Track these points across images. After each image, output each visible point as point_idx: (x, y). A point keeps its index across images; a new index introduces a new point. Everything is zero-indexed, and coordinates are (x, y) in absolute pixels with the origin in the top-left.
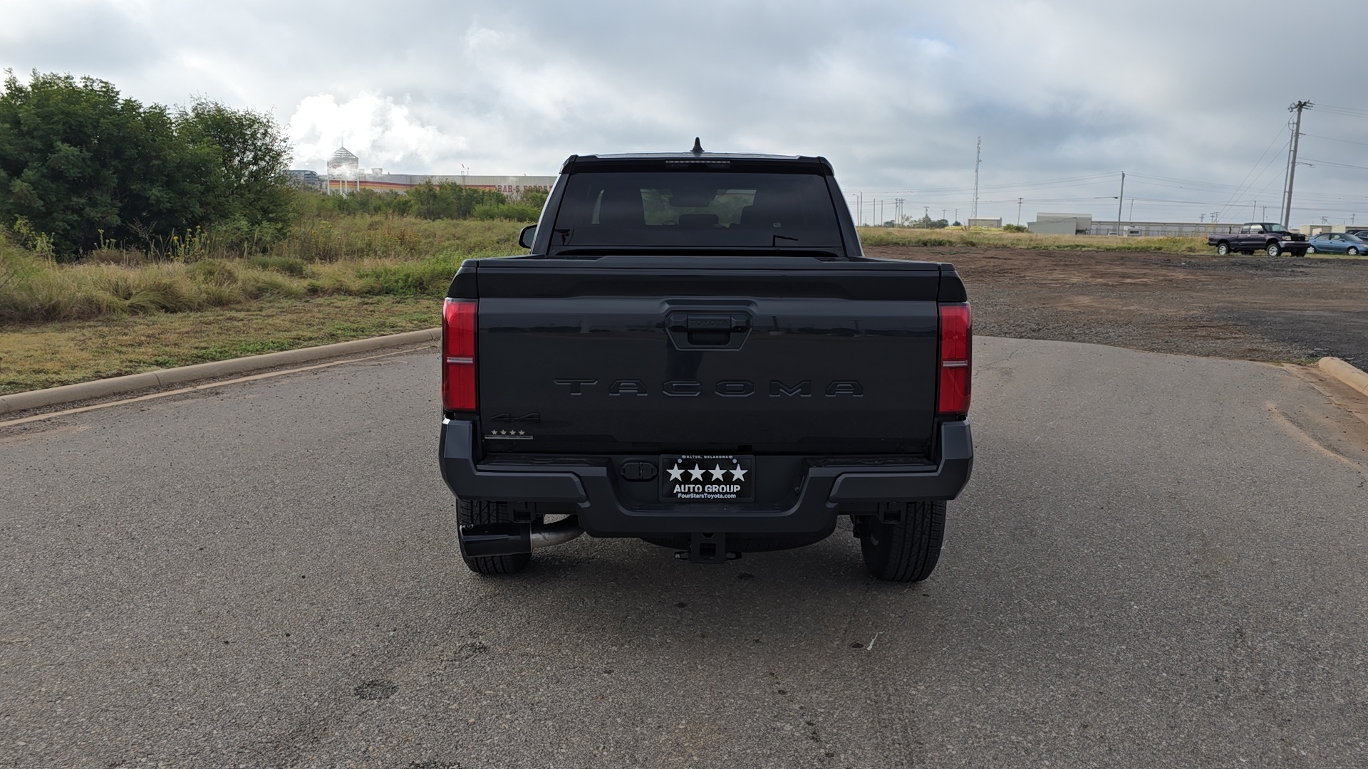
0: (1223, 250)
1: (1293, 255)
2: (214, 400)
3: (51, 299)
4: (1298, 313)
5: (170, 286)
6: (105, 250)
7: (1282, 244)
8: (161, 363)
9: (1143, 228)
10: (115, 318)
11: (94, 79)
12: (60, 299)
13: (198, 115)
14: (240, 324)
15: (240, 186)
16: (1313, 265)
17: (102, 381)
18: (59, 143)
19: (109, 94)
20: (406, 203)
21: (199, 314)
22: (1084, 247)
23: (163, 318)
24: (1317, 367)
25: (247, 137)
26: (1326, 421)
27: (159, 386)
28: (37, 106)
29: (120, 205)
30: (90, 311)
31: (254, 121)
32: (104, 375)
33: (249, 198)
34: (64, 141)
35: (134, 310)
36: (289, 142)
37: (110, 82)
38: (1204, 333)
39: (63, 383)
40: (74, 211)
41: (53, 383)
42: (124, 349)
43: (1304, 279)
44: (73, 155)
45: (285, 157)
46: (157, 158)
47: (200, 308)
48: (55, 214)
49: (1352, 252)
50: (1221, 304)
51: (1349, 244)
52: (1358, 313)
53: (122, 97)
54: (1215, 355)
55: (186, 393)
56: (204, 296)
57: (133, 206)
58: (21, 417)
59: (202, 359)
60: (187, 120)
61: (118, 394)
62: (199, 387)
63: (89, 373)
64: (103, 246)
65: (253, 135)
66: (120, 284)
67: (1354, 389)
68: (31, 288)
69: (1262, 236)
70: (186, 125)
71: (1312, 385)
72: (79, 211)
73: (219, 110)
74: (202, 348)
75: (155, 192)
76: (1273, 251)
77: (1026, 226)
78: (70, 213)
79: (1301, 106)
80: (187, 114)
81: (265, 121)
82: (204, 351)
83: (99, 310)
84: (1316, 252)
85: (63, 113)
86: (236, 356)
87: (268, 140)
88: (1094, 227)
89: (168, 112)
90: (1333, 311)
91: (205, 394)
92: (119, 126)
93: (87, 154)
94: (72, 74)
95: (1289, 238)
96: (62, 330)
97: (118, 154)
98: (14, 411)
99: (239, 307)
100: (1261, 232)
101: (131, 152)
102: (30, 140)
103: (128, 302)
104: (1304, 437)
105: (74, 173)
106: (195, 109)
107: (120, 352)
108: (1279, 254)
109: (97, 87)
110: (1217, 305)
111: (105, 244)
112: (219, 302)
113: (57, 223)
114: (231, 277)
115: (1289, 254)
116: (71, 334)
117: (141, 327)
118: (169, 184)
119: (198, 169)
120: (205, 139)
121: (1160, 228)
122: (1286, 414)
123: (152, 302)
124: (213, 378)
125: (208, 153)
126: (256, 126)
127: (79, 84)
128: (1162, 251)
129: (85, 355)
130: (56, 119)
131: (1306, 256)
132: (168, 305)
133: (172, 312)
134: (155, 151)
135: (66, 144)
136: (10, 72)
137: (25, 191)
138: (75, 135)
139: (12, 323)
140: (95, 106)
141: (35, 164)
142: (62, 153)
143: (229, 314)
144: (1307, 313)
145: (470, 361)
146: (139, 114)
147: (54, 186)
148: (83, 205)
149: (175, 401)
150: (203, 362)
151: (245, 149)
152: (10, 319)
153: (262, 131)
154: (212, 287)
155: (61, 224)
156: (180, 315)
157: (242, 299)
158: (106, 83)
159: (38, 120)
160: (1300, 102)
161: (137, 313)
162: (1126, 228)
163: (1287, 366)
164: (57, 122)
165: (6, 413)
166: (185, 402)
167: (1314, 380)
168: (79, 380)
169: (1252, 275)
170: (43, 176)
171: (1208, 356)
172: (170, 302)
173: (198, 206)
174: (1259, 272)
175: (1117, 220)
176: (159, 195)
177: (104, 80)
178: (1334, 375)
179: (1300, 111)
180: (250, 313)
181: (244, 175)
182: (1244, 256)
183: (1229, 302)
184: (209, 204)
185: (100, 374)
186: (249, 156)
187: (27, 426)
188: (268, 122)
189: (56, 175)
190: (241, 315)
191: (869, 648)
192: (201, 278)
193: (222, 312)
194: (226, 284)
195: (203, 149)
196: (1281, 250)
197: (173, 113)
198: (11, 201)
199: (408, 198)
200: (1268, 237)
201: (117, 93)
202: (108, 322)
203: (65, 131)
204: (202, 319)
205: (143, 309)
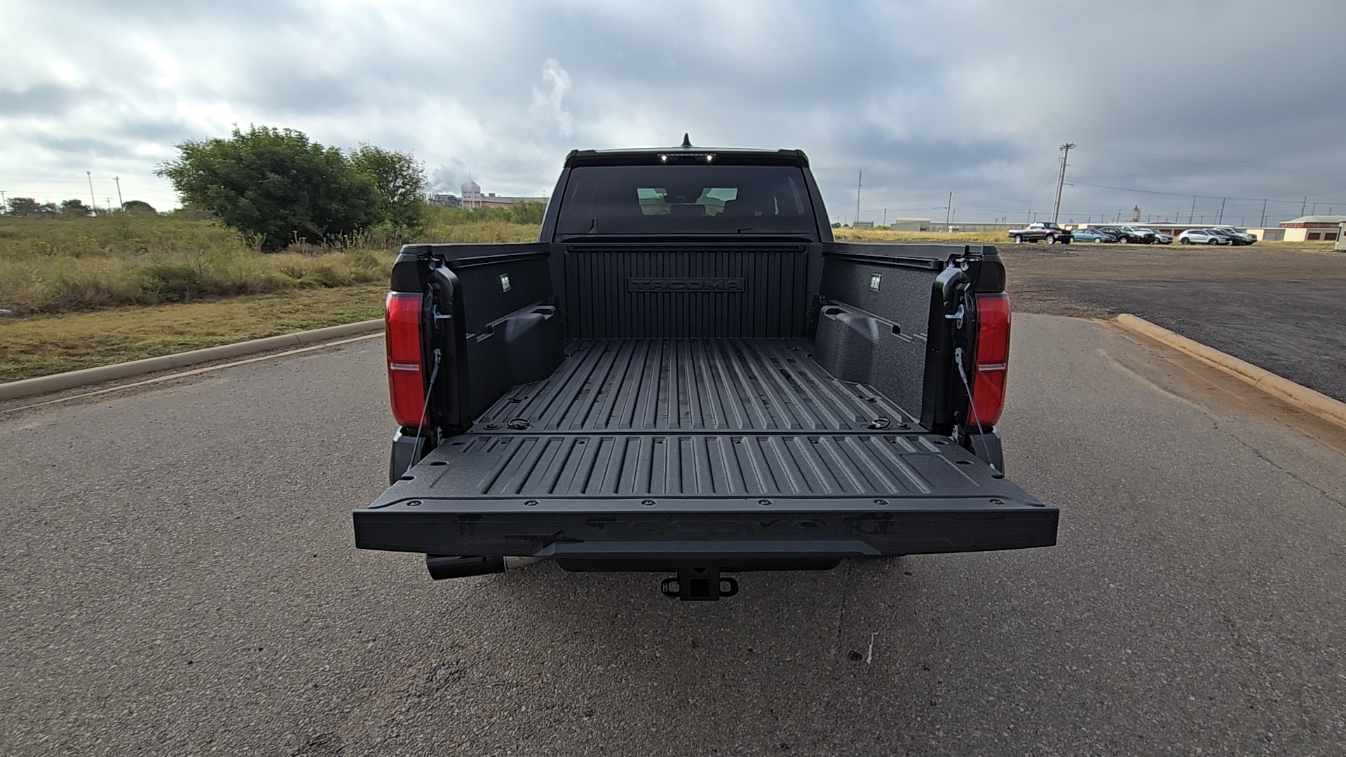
0: (1018, 240)
1: (1062, 243)
2: (334, 355)
3: (241, 279)
4: (1085, 281)
5: (329, 269)
6: (298, 244)
7: (1056, 236)
8: (305, 327)
9: (961, 227)
10: (288, 292)
11: (291, 129)
12: (248, 278)
13: (364, 155)
14: (374, 296)
15: (394, 202)
16: (1079, 249)
17: (255, 341)
18: (268, 173)
19: (302, 139)
20: (508, 214)
21: (350, 288)
22: (929, 239)
23: (323, 293)
24: (1117, 321)
25: (397, 170)
26: (1148, 365)
27: (299, 343)
28: (253, 148)
29: (312, 215)
30: (271, 287)
31: (400, 159)
32: (258, 337)
33: (400, 210)
34: (272, 171)
35: (302, 286)
36: (424, 173)
37: (302, 131)
38: (1029, 297)
39: (223, 343)
40: (282, 219)
41: (216, 343)
42: (283, 315)
43: (1077, 258)
44: (278, 181)
45: (422, 183)
46: (334, 183)
47: (350, 284)
48: (269, 221)
49: (1098, 241)
50: (1031, 276)
51: (1096, 236)
52: (1125, 281)
53: (311, 142)
54: (1043, 313)
55: (316, 349)
56: (353, 276)
57: (320, 216)
58: (182, 372)
59: (337, 322)
60: (357, 158)
61: (265, 351)
62: (328, 345)
63: (248, 334)
64: (297, 241)
65: (401, 169)
66: (295, 268)
67: (1152, 338)
68: (227, 272)
69: (1043, 231)
70: (358, 162)
71: (1121, 335)
72: (284, 219)
73: (378, 152)
74: (340, 314)
75: (334, 206)
76: (1050, 240)
77: (890, 226)
78: (278, 220)
79: (1068, 147)
80: (357, 154)
81: (408, 158)
82: (339, 316)
83: (277, 286)
84: (1074, 241)
85: (270, 152)
86: (362, 320)
87: (411, 171)
88: (931, 226)
89: (341, 152)
90: (1108, 280)
91: (330, 350)
92: (309, 161)
93: (287, 180)
94: (277, 127)
95: (1061, 232)
96: (244, 302)
97: (309, 180)
98: (178, 367)
99: (378, 283)
100: (1043, 228)
101: (317, 179)
102: (250, 171)
103: (299, 281)
104: (1140, 379)
105: (280, 193)
106: (362, 151)
107: (280, 318)
108: (1054, 242)
109: (294, 135)
110: (1029, 276)
111: (298, 240)
112: (365, 280)
113: (270, 227)
114: (375, 262)
115: (1060, 242)
116: (251, 304)
117: (304, 297)
118: (344, 199)
119: (363, 191)
120: (368, 171)
121: (971, 227)
122: (1117, 360)
123: (315, 280)
124: (342, 337)
125: (369, 180)
126: (402, 162)
127: (282, 133)
128: (978, 241)
129: (254, 320)
130: (265, 156)
131: (1071, 244)
132: (327, 282)
133: (329, 287)
134: (333, 178)
135: (273, 174)
136: (236, 125)
137: (248, 206)
138: (279, 166)
139: (212, 296)
140: (291, 147)
141: (253, 188)
142: (270, 180)
143: (369, 288)
144: (1091, 281)
145: (416, 368)
146: (322, 153)
147: (266, 202)
148: (287, 214)
149: (305, 356)
150: (336, 325)
151: (397, 178)
152: (211, 293)
153: (406, 165)
154: (361, 270)
155: (273, 227)
156: (336, 289)
157: (382, 277)
158: (300, 133)
159: (254, 157)
160: (1067, 144)
161: (304, 288)
162: (951, 227)
163: (1096, 321)
164: (266, 159)
165: (172, 368)
166: (312, 357)
167: (1122, 332)
168: (237, 340)
169: (1043, 256)
170: (260, 195)
171: (1038, 313)
172: (329, 281)
173: (363, 215)
174: (1046, 254)
175: (946, 222)
176: (337, 207)
177: (298, 130)
178: (1132, 327)
179: (1067, 150)
180: (384, 287)
181: (396, 195)
182: (1031, 244)
183: (1037, 274)
184: (371, 214)
185: (255, 336)
186: (399, 182)
187: (181, 380)
188: (410, 159)
189: (268, 195)
190: (378, 289)
191: (869, 661)
192: (352, 263)
193: (365, 287)
194: (370, 268)
195: (366, 177)
196: (1055, 240)
197: (346, 154)
198: (238, 212)
199: (510, 211)
200: (1048, 231)
201: (307, 139)
202: (280, 296)
203: (272, 165)
204: (348, 292)
205: (309, 284)
